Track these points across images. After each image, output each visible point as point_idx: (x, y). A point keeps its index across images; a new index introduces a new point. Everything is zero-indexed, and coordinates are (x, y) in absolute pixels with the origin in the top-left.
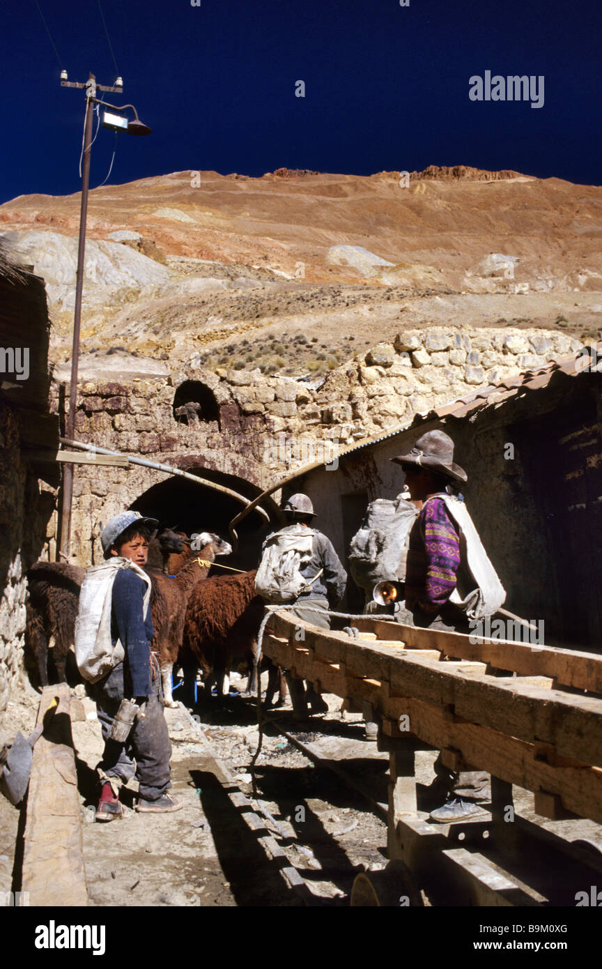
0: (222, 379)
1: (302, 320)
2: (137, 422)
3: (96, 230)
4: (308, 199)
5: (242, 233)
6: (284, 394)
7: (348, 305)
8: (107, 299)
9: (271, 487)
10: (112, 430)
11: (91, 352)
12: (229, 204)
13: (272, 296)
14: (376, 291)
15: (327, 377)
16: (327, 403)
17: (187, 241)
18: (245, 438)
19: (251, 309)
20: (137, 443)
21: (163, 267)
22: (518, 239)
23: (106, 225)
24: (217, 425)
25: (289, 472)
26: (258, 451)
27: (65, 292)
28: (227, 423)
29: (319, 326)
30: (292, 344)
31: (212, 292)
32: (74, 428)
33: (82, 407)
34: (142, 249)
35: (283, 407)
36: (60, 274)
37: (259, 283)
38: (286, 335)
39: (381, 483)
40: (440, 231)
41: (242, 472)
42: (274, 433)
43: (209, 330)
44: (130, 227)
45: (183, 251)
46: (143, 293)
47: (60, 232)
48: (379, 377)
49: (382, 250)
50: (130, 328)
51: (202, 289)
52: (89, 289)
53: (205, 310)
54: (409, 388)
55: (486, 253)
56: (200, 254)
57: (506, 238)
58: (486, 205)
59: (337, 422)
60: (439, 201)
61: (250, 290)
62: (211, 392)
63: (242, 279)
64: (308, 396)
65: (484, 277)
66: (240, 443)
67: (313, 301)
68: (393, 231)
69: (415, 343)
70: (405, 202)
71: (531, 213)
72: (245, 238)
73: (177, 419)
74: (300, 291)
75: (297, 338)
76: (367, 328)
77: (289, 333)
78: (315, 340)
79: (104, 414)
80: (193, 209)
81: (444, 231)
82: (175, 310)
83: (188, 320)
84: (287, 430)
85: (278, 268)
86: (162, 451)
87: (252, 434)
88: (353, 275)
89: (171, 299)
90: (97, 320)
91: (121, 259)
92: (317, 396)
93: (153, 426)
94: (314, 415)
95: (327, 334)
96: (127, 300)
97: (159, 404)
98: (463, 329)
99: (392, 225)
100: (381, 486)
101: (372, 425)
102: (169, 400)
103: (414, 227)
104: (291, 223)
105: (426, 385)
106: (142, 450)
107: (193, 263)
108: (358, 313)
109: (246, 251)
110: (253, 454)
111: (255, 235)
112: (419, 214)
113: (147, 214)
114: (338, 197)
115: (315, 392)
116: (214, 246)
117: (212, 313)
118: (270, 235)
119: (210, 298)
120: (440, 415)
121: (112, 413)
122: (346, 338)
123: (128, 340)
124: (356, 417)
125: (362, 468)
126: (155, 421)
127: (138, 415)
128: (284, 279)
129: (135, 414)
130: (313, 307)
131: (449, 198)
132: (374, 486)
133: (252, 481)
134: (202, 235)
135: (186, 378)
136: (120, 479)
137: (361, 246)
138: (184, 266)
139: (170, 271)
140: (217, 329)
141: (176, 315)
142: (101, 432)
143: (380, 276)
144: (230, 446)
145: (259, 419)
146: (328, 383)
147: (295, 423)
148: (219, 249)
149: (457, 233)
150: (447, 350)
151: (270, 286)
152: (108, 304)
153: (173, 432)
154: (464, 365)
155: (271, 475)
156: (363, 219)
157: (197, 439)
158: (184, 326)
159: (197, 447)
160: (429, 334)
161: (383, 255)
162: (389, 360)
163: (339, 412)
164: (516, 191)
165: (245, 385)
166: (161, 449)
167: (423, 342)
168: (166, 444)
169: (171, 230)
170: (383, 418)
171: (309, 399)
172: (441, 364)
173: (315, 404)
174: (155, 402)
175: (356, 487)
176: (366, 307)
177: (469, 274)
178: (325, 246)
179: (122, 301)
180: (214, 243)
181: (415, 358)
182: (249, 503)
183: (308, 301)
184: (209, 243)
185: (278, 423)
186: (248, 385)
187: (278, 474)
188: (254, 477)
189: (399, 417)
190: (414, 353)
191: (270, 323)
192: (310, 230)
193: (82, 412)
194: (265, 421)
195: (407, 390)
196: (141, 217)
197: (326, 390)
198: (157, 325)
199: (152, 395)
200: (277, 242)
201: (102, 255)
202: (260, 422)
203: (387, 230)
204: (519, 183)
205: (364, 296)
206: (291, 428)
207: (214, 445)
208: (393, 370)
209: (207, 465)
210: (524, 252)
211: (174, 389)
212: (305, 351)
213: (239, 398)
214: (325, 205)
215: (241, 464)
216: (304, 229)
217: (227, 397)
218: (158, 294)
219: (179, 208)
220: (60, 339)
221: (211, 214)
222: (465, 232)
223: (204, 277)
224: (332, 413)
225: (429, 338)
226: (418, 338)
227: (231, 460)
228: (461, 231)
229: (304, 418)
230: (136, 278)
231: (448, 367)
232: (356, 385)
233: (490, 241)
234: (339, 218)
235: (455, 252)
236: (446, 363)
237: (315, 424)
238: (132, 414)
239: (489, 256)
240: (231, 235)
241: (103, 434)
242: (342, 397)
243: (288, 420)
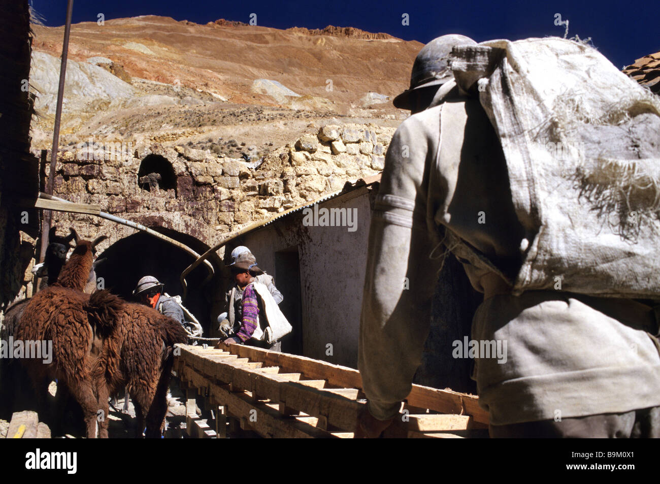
0: (180, 155)
1: (234, 130)
2: (107, 186)
3: (78, 55)
4: (240, 44)
5: (189, 65)
6: (230, 170)
7: (268, 120)
8: (84, 106)
9: (217, 244)
10: (86, 192)
11: (70, 145)
12: (180, 42)
13: (211, 112)
14: (289, 112)
15: (263, 159)
16: (263, 179)
17: (148, 68)
18: (197, 204)
19: (195, 120)
20: (106, 204)
21: (128, 86)
22: (389, 83)
23: (86, 52)
24: (174, 192)
25: (231, 233)
26: (207, 215)
27: (51, 100)
28: (182, 191)
29: (247, 134)
30: (226, 146)
31: (166, 106)
32: (53, 189)
33: (61, 172)
34: (113, 71)
35: (228, 181)
36: (48, 85)
37: (201, 101)
38: (221, 139)
39: (311, 241)
40: (334, 73)
41: (194, 231)
42: (220, 201)
43: (162, 133)
44: (104, 54)
45: (145, 76)
46: (112, 104)
47: (50, 54)
48: (305, 160)
49: (292, 84)
50: (101, 130)
51: (158, 103)
52: (70, 99)
53: (160, 119)
54: (328, 170)
55: (366, 91)
56: (158, 79)
57: (380, 82)
58: (367, 57)
59: (271, 195)
60: (334, 52)
61: (194, 106)
62: (170, 165)
63: (189, 98)
64: (249, 172)
65: (364, 108)
66: (192, 207)
67: (242, 116)
68: (301, 71)
69: (334, 135)
70: (310, 50)
71: (398, 65)
72: (192, 69)
73: (141, 186)
74: (233, 109)
75: (230, 142)
76: (282, 137)
77: (224, 138)
78: (243, 144)
79: (80, 179)
80: (154, 45)
81: (337, 73)
82: (136, 118)
83: (146, 127)
84: (231, 199)
85: (215, 92)
86: (127, 212)
87: (203, 201)
88: (270, 102)
89: (134, 110)
90: (76, 122)
91: (96, 77)
92: (255, 173)
93: (120, 191)
94: (253, 188)
95: (252, 141)
96: (100, 108)
97: (127, 173)
98: (371, 127)
99: (300, 66)
100: (311, 243)
101: (298, 198)
102: (135, 170)
103: (316, 69)
104: (226, 60)
105: (342, 169)
106: (111, 210)
107: (152, 84)
108: (276, 126)
109: (192, 79)
110: (203, 217)
111: (201, 67)
112: (319, 59)
113: (117, 45)
114: (262, 43)
115: (254, 170)
116: (168, 74)
117: (165, 122)
118: (210, 68)
119: (164, 110)
120: (367, 183)
121: (87, 178)
122: (266, 144)
123: (100, 138)
124: (286, 191)
125: (295, 229)
126: (123, 187)
127: (108, 181)
128: (220, 100)
129: (106, 180)
130: (242, 121)
131: (342, 50)
132: (305, 244)
133: (201, 239)
134: (159, 64)
135: (150, 152)
136: (91, 234)
137: (277, 80)
138: (145, 85)
139: (134, 89)
140: (169, 133)
141: (137, 122)
142: (76, 194)
143: (290, 104)
144: (184, 210)
145: (209, 189)
146: (265, 164)
147: (238, 193)
148: (172, 76)
149: (346, 76)
150: (358, 142)
151: (210, 104)
152: (85, 110)
153: (137, 196)
154: (371, 154)
155: (217, 235)
156: (279, 60)
157: (157, 203)
158: (144, 130)
159: (157, 209)
160: (346, 129)
161: (292, 88)
162: (314, 147)
163: (273, 186)
164: (389, 48)
165: (199, 161)
166: (127, 210)
167: (340, 135)
168: (131, 206)
169: (136, 59)
170: (307, 193)
171: (249, 175)
172: (354, 152)
173: (254, 179)
174: (123, 171)
175: (288, 245)
176: (282, 122)
177: (353, 106)
178: (250, 79)
179: (96, 109)
180: (168, 71)
181: (334, 147)
182: (199, 256)
183: (238, 116)
184: (164, 71)
185: (224, 193)
186: (201, 161)
187: (223, 234)
188: (203, 235)
189: (320, 192)
190: (333, 143)
191: (210, 130)
192: (240, 66)
193: (60, 176)
194: (214, 190)
195: (327, 172)
196: (113, 48)
197: (263, 169)
198: (122, 128)
199: (121, 165)
200: (216, 74)
201: (82, 73)
202: (210, 191)
203: (296, 70)
204: (391, 43)
205: (280, 115)
206: (234, 198)
207: (171, 208)
208: (317, 155)
209: (164, 225)
210: (392, 92)
211: (140, 161)
212: (236, 152)
213: (193, 172)
214: (252, 49)
215: (193, 225)
216: (236, 65)
217: (184, 170)
218: (124, 105)
219: (142, 43)
220: (46, 134)
221: (166, 49)
222: (352, 76)
223: (159, 95)
224: (267, 187)
225: (345, 132)
226: (337, 131)
227: (185, 221)
228: (348, 75)
229: (245, 190)
230: (107, 92)
231: (358, 155)
232: (287, 165)
233: (369, 83)
234: (262, 59)
235: (344, 89)
236: (357, 152)
237: (254, 196)
238: (103, 180)
239: (368, 94)
240: (181, 66)
241: (78, 195)
242: (275, 175)
243: (233, 191)
